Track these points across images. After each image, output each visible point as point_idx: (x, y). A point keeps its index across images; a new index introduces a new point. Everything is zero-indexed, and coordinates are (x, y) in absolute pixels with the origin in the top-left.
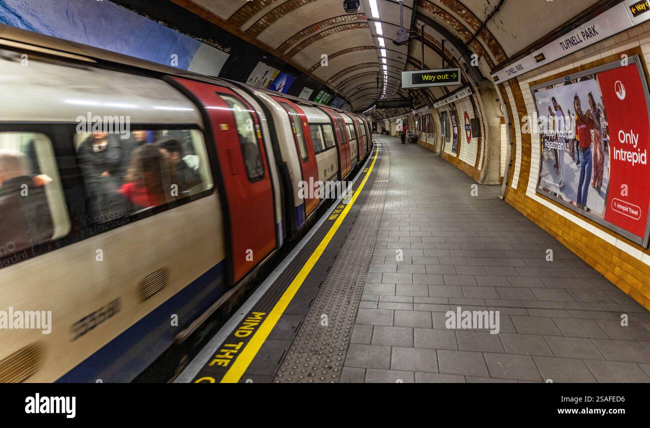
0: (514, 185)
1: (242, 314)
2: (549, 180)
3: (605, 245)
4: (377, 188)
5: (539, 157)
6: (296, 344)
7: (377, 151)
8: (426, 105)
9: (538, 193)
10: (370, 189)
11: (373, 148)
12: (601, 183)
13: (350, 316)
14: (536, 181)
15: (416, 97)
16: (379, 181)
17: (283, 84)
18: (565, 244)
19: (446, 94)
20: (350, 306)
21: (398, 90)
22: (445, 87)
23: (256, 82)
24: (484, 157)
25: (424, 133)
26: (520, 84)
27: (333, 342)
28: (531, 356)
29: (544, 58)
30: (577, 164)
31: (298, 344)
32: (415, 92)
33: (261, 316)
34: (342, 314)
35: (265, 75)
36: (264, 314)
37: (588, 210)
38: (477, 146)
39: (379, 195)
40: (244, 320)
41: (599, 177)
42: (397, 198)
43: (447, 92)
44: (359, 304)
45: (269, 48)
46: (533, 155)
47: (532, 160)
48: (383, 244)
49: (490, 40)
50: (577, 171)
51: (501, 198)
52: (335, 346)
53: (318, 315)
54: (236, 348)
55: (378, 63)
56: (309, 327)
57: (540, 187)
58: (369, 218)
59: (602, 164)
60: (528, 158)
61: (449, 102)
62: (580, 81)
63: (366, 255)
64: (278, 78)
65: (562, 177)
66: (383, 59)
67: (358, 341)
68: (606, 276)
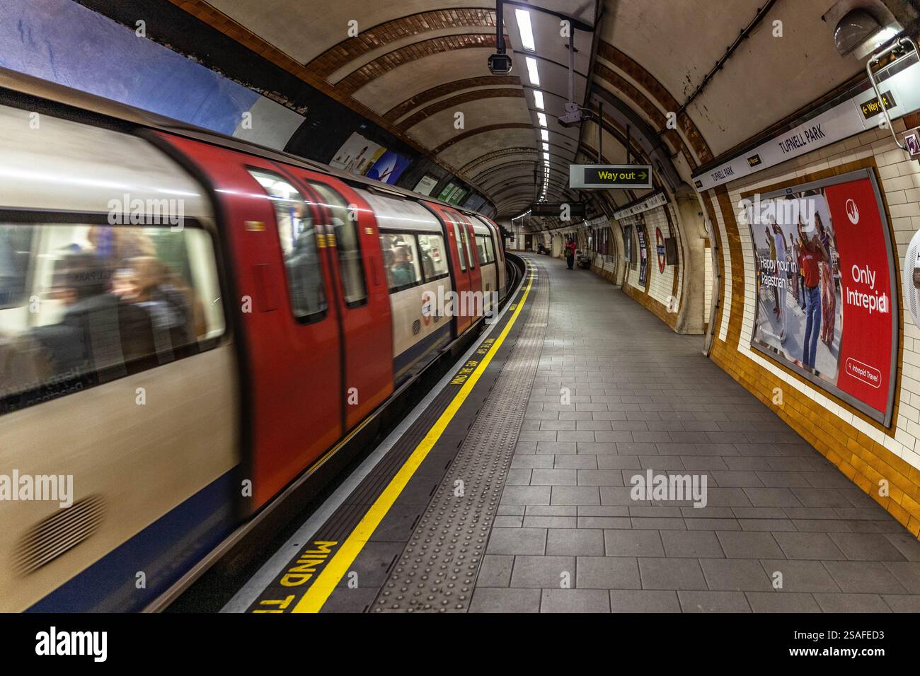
0: (722, 336)
1: (297, 545)
2: (767, 330)
3: (840, 424)
4: (528, 335)
5: (754, 296)
6: (387, 593)
7: (532, 278)
8: (604, 214)
9: (754, 348)
10: (518, 337)
11: (525, 274)
12: (833, 336)
13: (478, 541)
14: (750, 331)
15: (590, 202)
16: (532, 325)
17: (390, 170)
18: (788, 422)
19: (632, 200)
20: (479, 525)
21: (565, 190)
22: (630, 191)
23: (347, 162)
24: (682, 293)
25: (599, 256)
26: (730, 193)
27: (448, 587)
28: (744, 592)
29: (759, 162)
30: (802, 309)
31: (390, 594)
32: (588, 195)
33: (328, 548)
34: (466, 539)
35: (361, 154)
36: (336, 543)
37: (817, 373)
38: (672, 277)
39: (531, 347)
40: (298, 556)
41: (829, 328)
42: (559, 351)
43: (633, 198)
44: (494, 521)
45: (373, 113)
46: (746, 293)
47: (746, 301)
48: (535, 423)
49: (691, 131)
50: (801, 318)
51: (705, 354)
52: (451, 594)
53: (426, 542)
54: (281, 607)
55: (536, 149)
56: (411, 563)
57: (756, 340)
58: (515, 381)
59: (833, 311)
60: (740, 297)
61: (635, 212)
62: (805, 196)
63: (508, 441)
64: (382, 160)
65: (784, 327)
66: (544, 144)
67: (489, 583)
68: (841, 468)
